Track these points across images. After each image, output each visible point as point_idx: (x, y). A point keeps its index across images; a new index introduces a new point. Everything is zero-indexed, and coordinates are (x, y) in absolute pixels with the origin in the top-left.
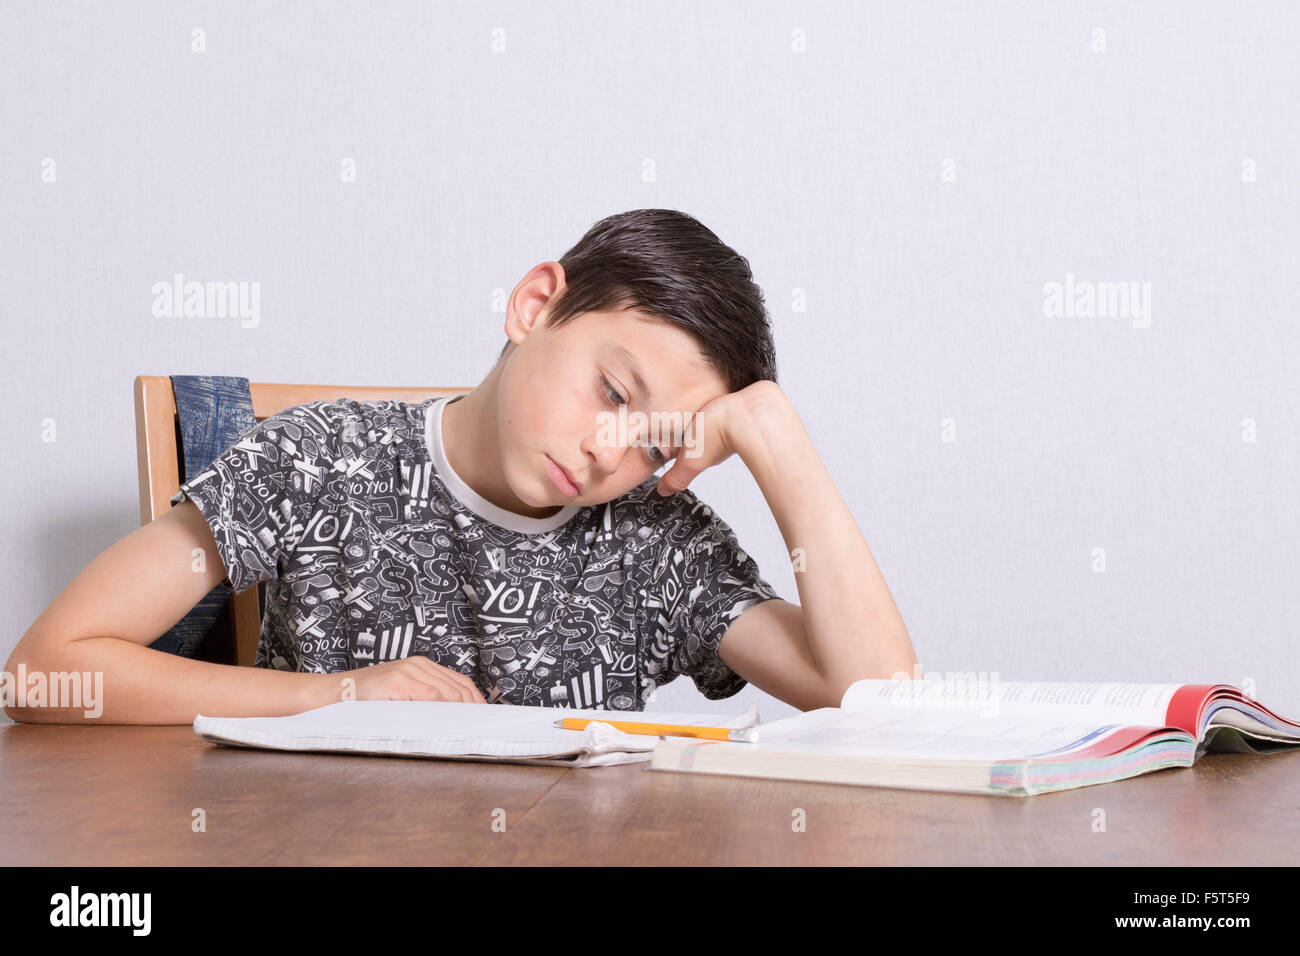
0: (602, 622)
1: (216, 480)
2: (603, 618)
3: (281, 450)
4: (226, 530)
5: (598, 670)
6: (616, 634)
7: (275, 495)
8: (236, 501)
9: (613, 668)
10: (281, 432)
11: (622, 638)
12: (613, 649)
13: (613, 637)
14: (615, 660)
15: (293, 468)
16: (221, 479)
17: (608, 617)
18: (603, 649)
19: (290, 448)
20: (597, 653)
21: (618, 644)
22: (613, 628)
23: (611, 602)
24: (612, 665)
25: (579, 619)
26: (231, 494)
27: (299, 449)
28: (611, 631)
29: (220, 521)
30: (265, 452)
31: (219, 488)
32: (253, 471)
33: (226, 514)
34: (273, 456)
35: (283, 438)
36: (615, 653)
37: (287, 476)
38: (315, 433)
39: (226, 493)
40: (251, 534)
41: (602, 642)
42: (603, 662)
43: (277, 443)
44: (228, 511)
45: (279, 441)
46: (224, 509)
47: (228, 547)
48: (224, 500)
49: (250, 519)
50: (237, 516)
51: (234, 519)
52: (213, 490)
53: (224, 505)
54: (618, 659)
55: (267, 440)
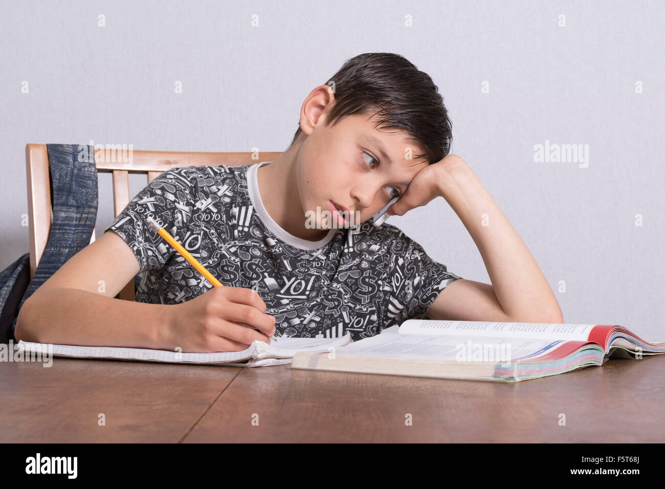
0: (345, 299)
1: (131, 221)
2: (346, 297)
3: (166, 199)
4: (141, 248)
5: (341, 325)
6: (352, 306)
7: (167, 225)
8: (144, 231)
9: (349, 326)
10: (163, 189)
11: (356, 308)
12: (350, 314)
13: (350, 308)
14: (351, 321)
15: (176, 208)
16: (134, 220)
17: (348, 296)
18: (344, 314)
19: (171, 197)
20: (341, 316)
21: (353, 312)
22: (351, 303)
23: (351, 287)
24: (349, 324)
25: (335, 297)
26: (141, 227)
27: (176, 197)
28: (350, 304)
29: (137, 244)
30: (157, 201)
31: (133, 225)
32: (152, 212)
33: (140, 239)
34: (162, 202)
35: (165, 192)
36: (351, 317)
37: (173, 213)
38: (183, 188)
39: (138, 227)
40: (155, 249)
41: (345, 310)
42: (344, 322)
43: (163, 195)
44: (141, 237)
45: (164, 194)
46: (138, 237)
47: (143, 258)
48: (138, 231)
49: (154, 240)
50: (147, 240)
51: (145, 241)
52: (130, 227)
53: (138, 234)
54: (353, 320)
55: (157, 194)
